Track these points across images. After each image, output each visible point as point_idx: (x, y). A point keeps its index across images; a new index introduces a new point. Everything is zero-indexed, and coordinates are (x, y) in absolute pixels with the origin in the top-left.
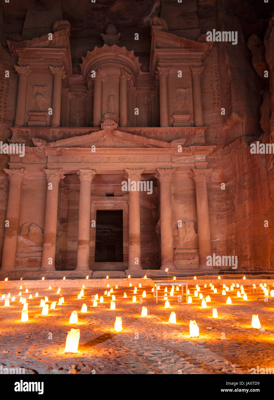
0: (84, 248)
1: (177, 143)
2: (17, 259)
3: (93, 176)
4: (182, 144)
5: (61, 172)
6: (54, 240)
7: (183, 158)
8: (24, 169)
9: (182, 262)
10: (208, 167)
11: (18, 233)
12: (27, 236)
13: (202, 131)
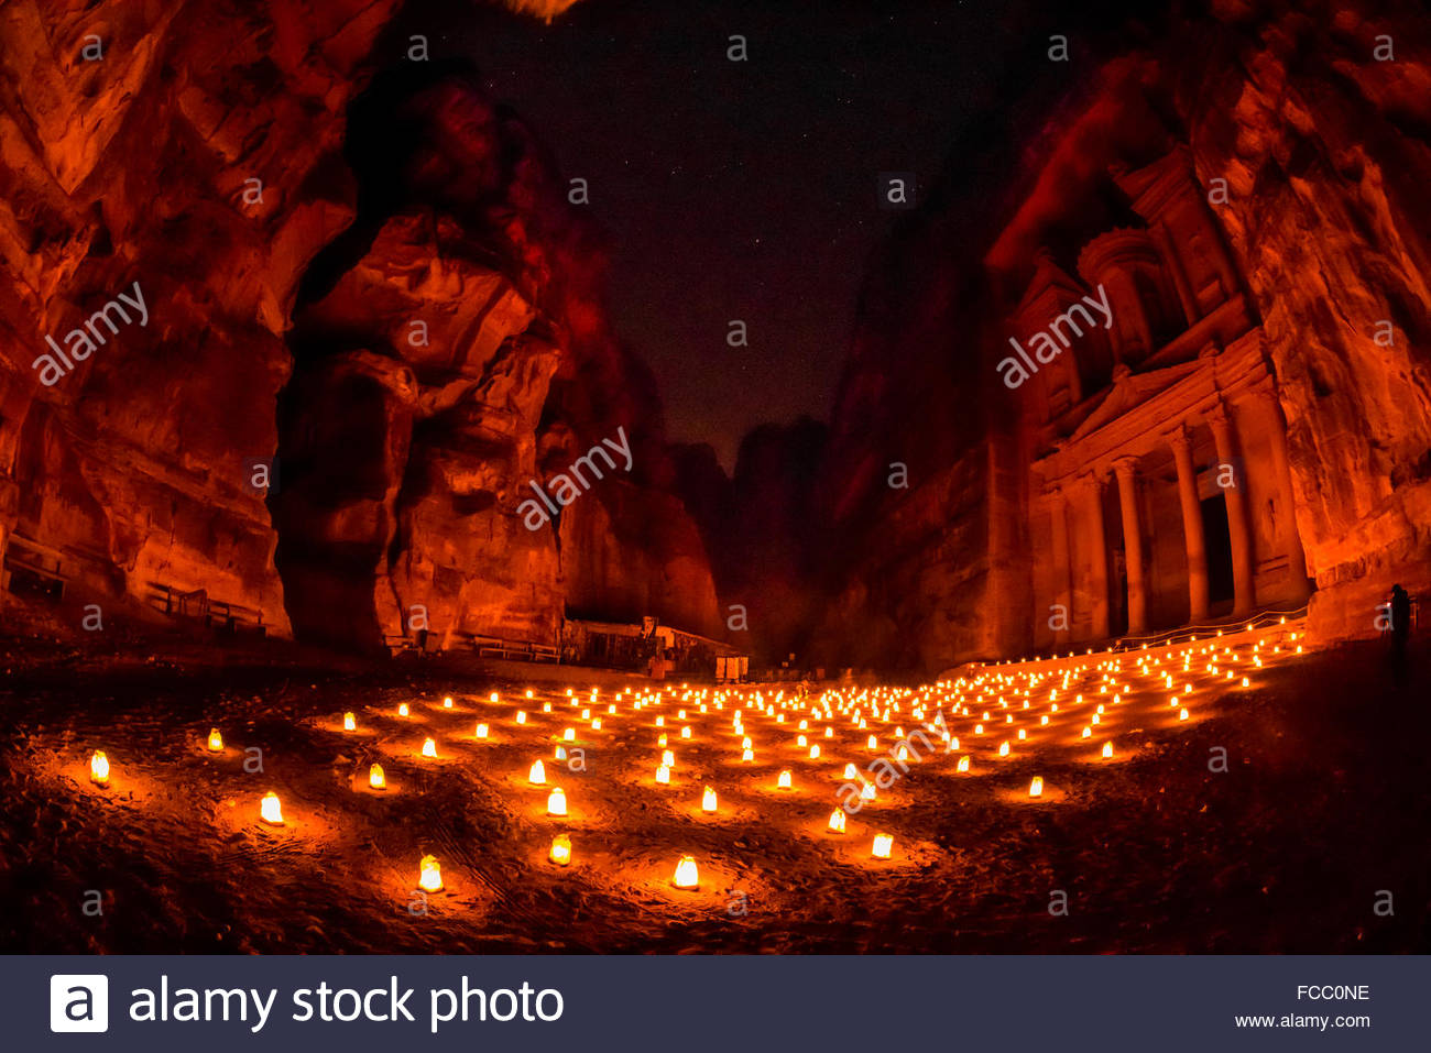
1: (1207, 354)
2: (1074, 626)
3: (1135, 465)
4: (1211, 352)
5: (1094, 476)
6: (1102, 589)
7: (1233, 370)
8: (1059, 488)
9: (1268, 591)
10: (1268, 371)
11: (1072, 586)
12: (1082, 588)
13: (1238, 304)
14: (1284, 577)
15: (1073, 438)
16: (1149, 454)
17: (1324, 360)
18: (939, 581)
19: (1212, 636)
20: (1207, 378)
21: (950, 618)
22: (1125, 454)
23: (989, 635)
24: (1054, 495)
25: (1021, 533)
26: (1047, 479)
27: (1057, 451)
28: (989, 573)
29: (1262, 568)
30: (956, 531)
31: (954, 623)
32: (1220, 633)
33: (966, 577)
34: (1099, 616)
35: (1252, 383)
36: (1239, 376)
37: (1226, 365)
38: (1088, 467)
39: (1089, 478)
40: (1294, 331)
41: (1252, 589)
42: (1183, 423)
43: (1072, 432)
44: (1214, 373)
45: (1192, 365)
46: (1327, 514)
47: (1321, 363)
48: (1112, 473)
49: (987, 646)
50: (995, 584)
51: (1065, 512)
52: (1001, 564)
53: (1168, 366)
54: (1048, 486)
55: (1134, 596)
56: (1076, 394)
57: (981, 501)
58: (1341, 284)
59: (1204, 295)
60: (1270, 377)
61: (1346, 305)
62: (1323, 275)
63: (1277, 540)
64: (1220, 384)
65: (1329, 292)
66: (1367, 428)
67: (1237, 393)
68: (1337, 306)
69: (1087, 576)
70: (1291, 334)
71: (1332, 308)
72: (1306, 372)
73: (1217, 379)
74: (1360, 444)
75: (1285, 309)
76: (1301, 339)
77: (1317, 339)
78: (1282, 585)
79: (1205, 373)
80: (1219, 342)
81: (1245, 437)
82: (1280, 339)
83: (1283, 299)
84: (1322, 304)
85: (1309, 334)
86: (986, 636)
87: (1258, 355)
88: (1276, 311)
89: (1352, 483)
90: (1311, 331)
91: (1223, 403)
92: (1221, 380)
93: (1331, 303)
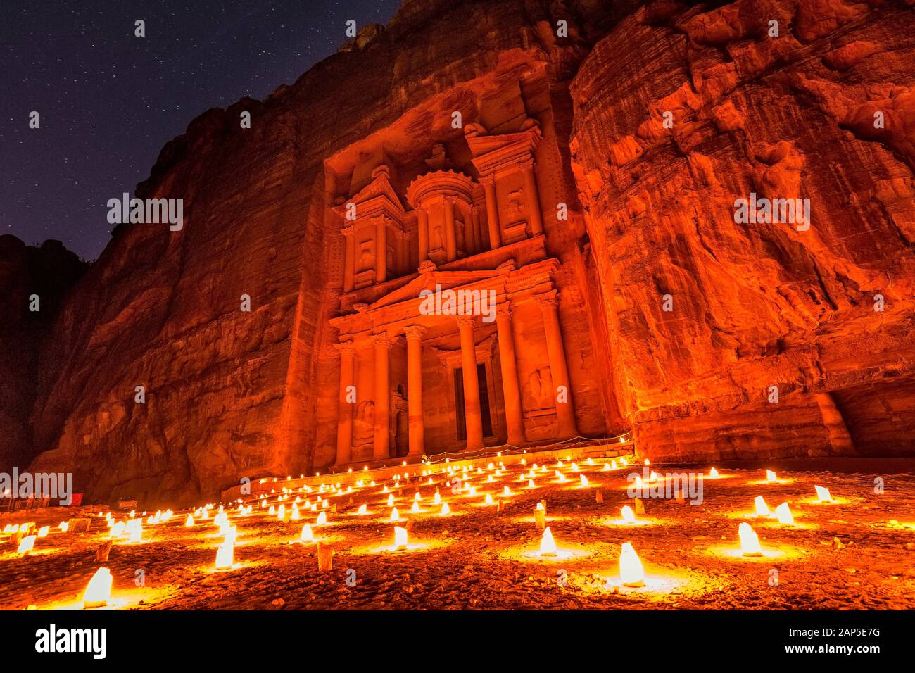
0: (415, 426)
2: (353, 449)
3: (424, 332)
4: (509, 267)
5: (386, 335)
6: (384, 420)
7: (521, 283)
8: (352, 340)
9: (537, 431)
10: (553, 288)
11: (353, 417)
12: (363, 418)
13: (539, 241)
14: (552, 423)
15: (373, 306)
17: (670, 273)
20: (499, 284)
22: (416, 324)
24: (349, 346)
25: (312, 371)
26: (342, 332)
27: (357, 312)
28: (285, 398)
29: (529, 415)
30: (251, 362)
31: (241, 443)
34: (381, 442)
35: (536, 293)
36: (527, 287)
38: (381, 328)
39: (382, 336)
40: (646, 252)
41: (523, 429)
43: (374, 301)
44: (506, 282)
45: (490, 273)
46: (660, 369)
47: (668, 275)
48: (403, 335)
49: (278, 465)
50: (289, 409)
51: (355, 359)
52: (295, 393)
53: (470, 270)
54: (340, 338)
56: (381, 275)
57: (284, 339)
58: (714, 226)
59: (510, 232)
60: (555, 291)
61: (714, 241)
62: (695, 220)
63: (543, 398)
64: (508, 290)
65: (698, 231)
66: (709, 317)
67: (519, 298)
68: (701, 241)
69: (368, 409)
70: (640, 254)
71: (694, 241)
72: (651, 278)
73: (508, 285)
74: (700, 328)
75: (641, 238)
76: (652, 258)
77: (669, 259)
78: (550, 427)
79: (500, 280)
80: (518, 262)
81: (520, 327)
82: (626, 256)
83: (640, 231)
84: (681, 239)
85: (663, 256)
86: (277, 454)
87: (548, 276)
88: (628, 239)
89: (689, 352)
90: (665, 254)
91: (508, 302)
92: (510, 287)
93: (697, 238)
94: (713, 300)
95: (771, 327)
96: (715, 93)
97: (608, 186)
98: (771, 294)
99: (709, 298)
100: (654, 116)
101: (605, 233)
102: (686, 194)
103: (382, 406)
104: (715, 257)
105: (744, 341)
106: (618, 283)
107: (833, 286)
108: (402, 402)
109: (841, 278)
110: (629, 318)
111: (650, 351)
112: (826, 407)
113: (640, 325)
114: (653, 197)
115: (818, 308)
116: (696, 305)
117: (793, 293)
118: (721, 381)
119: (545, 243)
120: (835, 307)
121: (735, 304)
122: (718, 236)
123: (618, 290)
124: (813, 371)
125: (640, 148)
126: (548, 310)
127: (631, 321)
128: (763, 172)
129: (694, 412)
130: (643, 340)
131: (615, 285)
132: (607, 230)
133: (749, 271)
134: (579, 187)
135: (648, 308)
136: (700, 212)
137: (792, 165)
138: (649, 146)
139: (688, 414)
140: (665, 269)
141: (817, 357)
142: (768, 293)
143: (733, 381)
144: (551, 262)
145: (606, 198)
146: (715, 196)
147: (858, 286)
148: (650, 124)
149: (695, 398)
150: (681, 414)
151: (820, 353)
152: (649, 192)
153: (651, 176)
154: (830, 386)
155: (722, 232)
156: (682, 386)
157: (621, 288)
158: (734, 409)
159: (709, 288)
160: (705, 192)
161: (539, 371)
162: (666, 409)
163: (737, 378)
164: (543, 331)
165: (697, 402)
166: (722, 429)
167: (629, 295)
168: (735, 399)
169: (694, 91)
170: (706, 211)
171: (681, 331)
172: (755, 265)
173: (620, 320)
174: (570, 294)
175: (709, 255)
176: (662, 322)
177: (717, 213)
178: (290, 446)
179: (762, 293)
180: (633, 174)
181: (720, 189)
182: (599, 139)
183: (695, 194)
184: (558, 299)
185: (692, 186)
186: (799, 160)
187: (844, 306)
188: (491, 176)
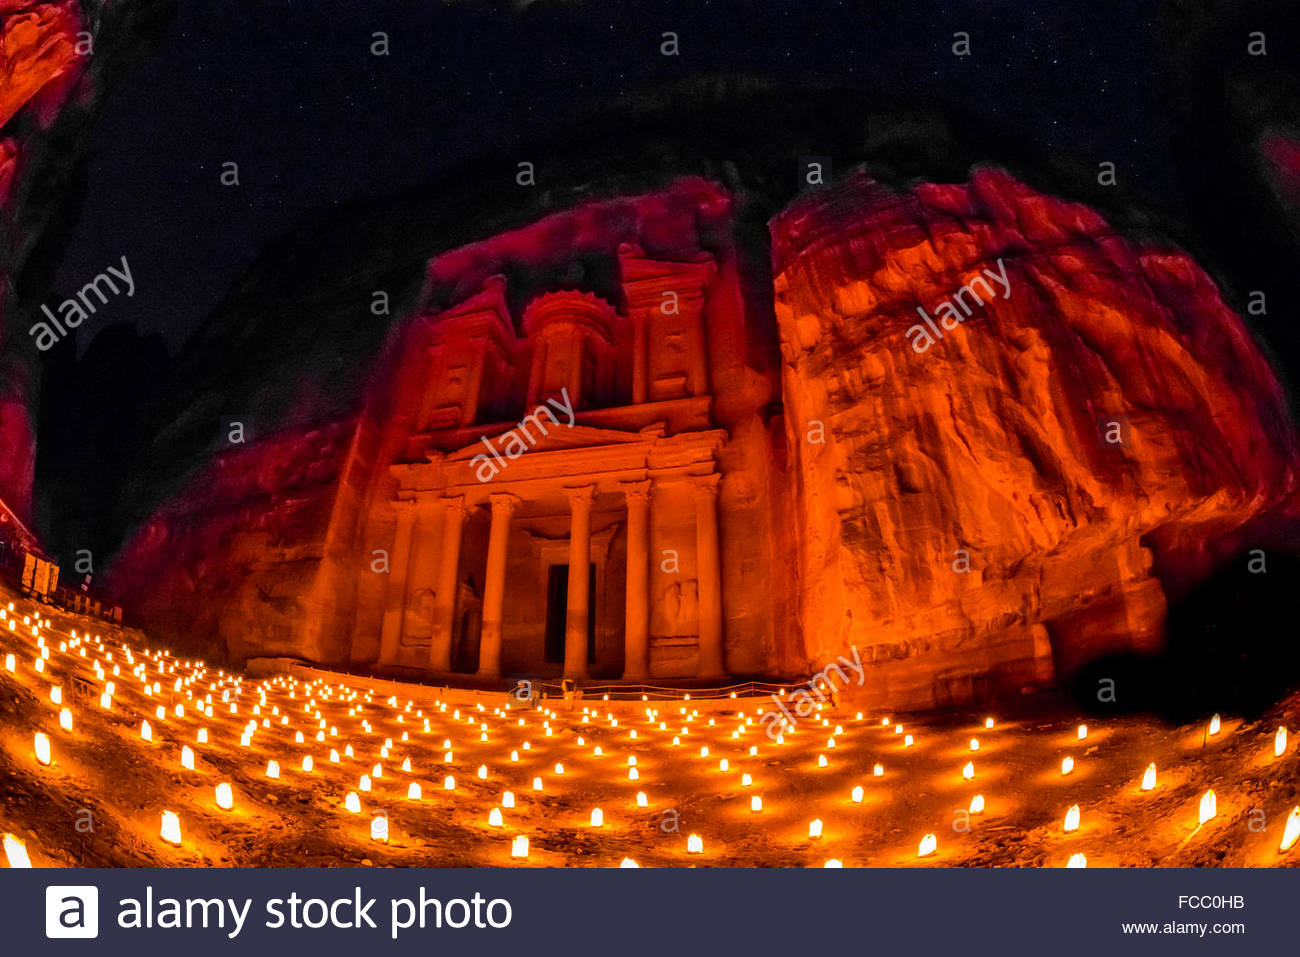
1: (651, 432)
2: (402, 647)
3: (515, 505)
4: (658, 432)
5: (463, 501)
6: (448, 619)
7: (671, 456)
8: (415, 500)
9: (666, 665)
10: (716, 470)
11: (405, 605)
12: (417, 611)
13: (702, 404)
14: (690, 656)
15: (452, 457)
16: (533, 501)
17: (915, 462)
18: (257, 550)
19: (680, 699)
20: (642, 453)
21: (264, 597)
22: (510, 491)
23: (311, 631)
24: (408, 505)
25: (358, 532)
26: (402, 487)
27: (429, 462)
28: (322, 562)
29: (659, 643)
30: (289, 502)
31: (268, 605)
32: (687, 697)
33: (287, 557)
34: (440, 648)
35: (692, 475)
36: (677, 463)
37: (666, 449)
38: (459, 490)
39: (456, 502)
40: (886, 431)
42: (595, 484)
43: (455, 449)
44: (649, 452)
45: (630, 436)
46: (892, 594)
47: (913, 465)
48: (486, 507)
49: (308, 646)
51: (414, 528)
52: (335, 556)
53: (600, 428)
54: (401, 494)
55: (490, 635)
56: (469, 417)
57: (331, 480)
58: (971, 410)
59: (663, 384)
60: (718, 476)
61: (971, 428)
62: (949, 397)
63: (680, 621)
64: (651, 464)
65: (951, 412)
66: (958, 529)
67: (669, 478)
68: (955, 425)
69: (426, 600)
70: (879, 432)
71: (945, 425)
72: (891, 467)
73: (650, 458)
74: (947, 541)
75: (880, 410)
76: (893, 439)
77: (916, 444)
78: (685, 662)
79: (640, 448)
80: (671, 427)
81: (659, 519)
82: (857, 433)
83: (879, 401)
84: (930, 420)
85: (908, 438)
86: (308, 632)
87: (709, 453)
88: (862, 409)
89: (930, 572)
90: (912, 436)
91: (649, 482)
92: (654, 460)
93: (950, 421)
94: (962, 505)
95: (1017, 544)
96: (957, 261)
97: (829, 337)
98: (1023, 504)
99: (958, 503)
100: (892, 266)
101: (827, 397)
102: (937, 363)
103: (446, 598)
104: (969, 448)
105: (991, 561)
106: (844, 468)
107: (1076, 499)
108: (472, 598)
109: (1081, 492)
110: (855, 519)
111: (881, 570)
112: (1040, 638)
113: (871, 531)
114: (896, 361)
115: (1064, 522)
116: (944, 511)
117: (1044, 503)
118: (950, 612)
119: (710, 407)
120: (1075, 524)
121: (984, 512)
122: (975, 423)
123: (844, 478)
124: (1034, 599)
125: (873, 299)
126: (704, 499)
127: (859, 524)
128: (1015, 356)
129: (914, 652)
130: (874, 552)
131: (838, 470)
132: (830, 394)
133: (1005, 472)
134: (783, 336)
135: (886, 507)
136: (954, 389)
137: (1040, 356)
138: (884, 299)
139: (907, 654)
140: (910, 457)
141: (1038, 582)
142: (1019, 501)
143: (962, 611)
144: (717, 435)
145: (829, 352)
146: (972, 373)
147: (1093, 501)
148: (886, 275)
149: (917, 634)
150: (898, 655)
151: (1042, 578)
152: (892, 352)
153: (893, 333)
154: (1043, 616)
155: (979, 418)
156: (906, 618)
157: (848, 476)
158: (958, 646)
159: (958, 489)
160: (959, 366)
161: (679, 585)
162: (883, 648)
163: (966, 609)
164: (693, 529)
165: (920, 639)
166: (941, 672)
167: (857, 487)
168: (960, 634)
169: (935, 251)
170: (962, 389)
171: (924, 543)
172: (1012, 466)
173: (844, 521)
174: (737, 484)
175: (963, 446)
176: (903, 529)
177: (974, 395)
178: (324, 626)
179: (1013, 500)
180: (868, 328)
181: (975, 365)
182: (820, 278)
183: (948, 365)
184: (719, 487)
185: (944, 355)
186: (1044, 352)
187: (1082, 522)
188: (645, 309)
